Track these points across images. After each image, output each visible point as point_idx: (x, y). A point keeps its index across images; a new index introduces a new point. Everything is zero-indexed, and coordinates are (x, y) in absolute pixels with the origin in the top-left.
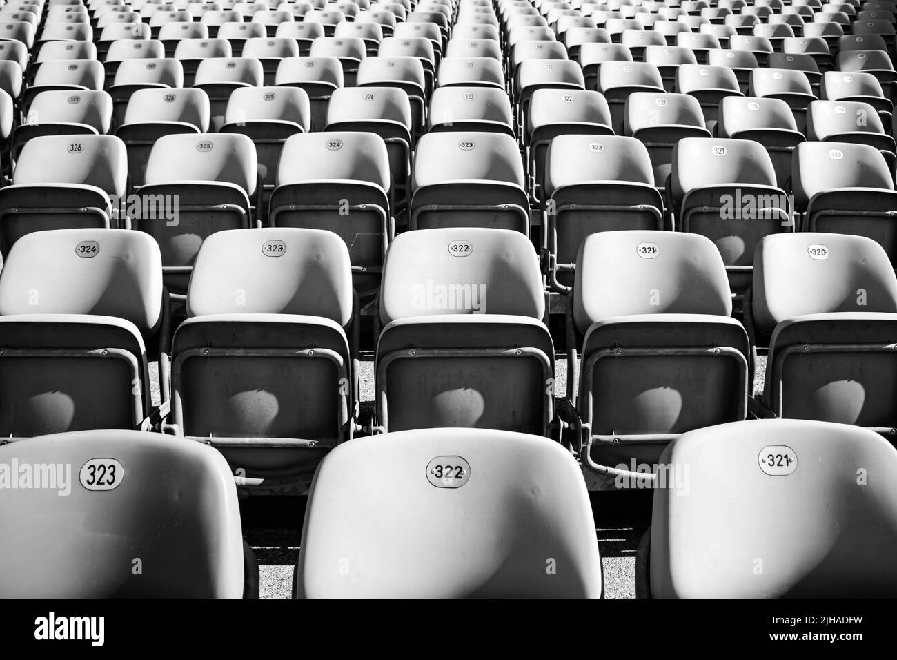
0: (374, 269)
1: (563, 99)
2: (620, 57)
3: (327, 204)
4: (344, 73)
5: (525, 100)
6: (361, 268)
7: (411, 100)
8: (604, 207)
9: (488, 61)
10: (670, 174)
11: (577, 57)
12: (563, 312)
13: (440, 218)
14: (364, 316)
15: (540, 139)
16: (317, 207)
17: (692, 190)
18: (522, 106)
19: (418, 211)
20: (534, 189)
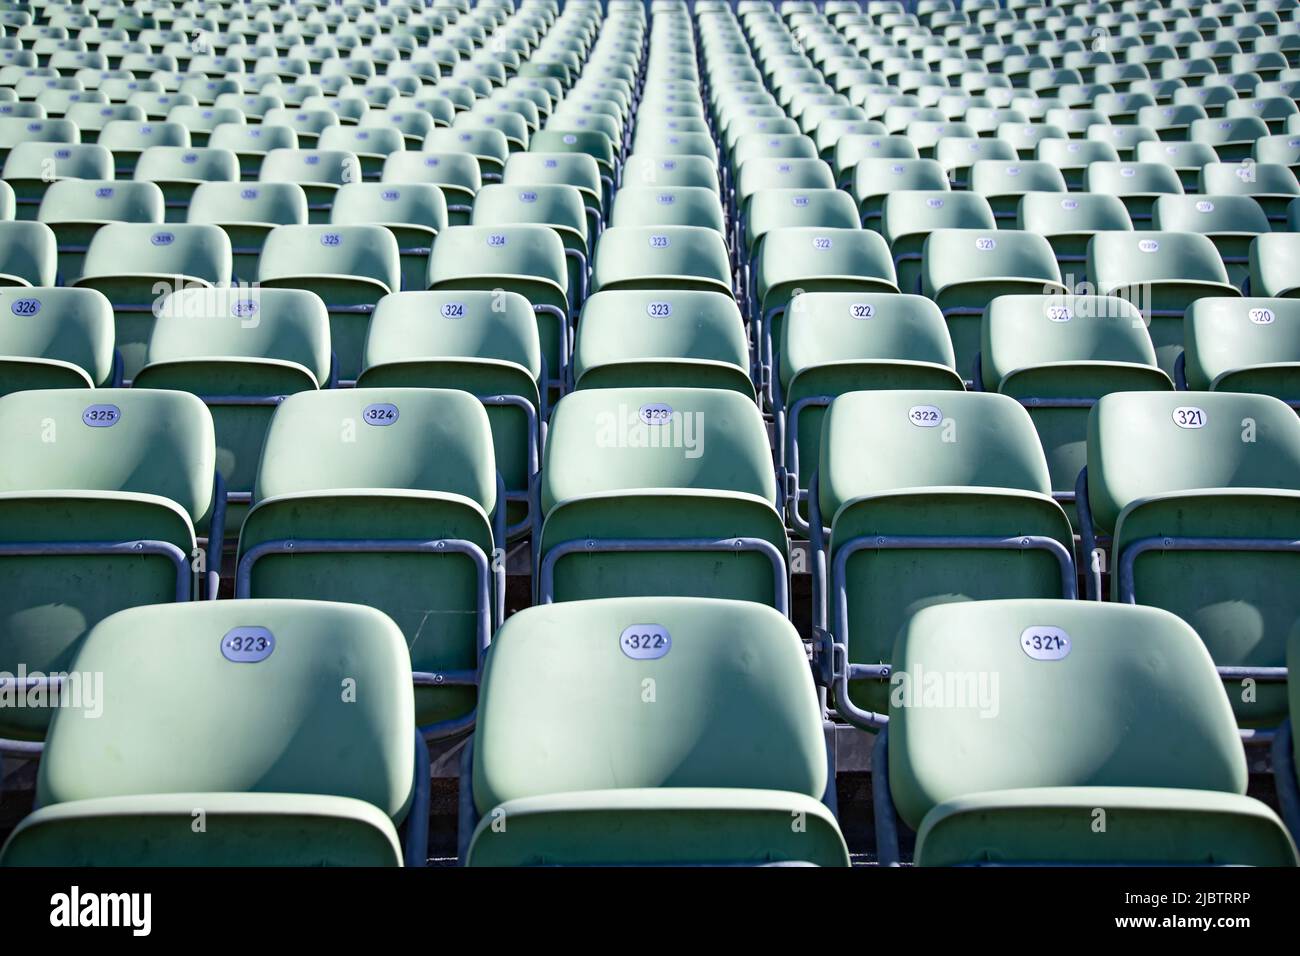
0: (462, 678)
1: (853, 311)
2: (967, 219)
3: (364, 540)
4: (401, 256)
5: (774, 312)
6: (431, 676)
7: (538, 314)
8: (944, 542)
9: (697, 232)
10: (1086, 469)
11: (879, 218)
12: (865, 769)
13: (601, 569)
14: (438, 779)
15: (808, 396)
16: (341, 546)
17: (1134, 502)
18: (768, 325)
19: (556, 553)
20: (797, 498)
